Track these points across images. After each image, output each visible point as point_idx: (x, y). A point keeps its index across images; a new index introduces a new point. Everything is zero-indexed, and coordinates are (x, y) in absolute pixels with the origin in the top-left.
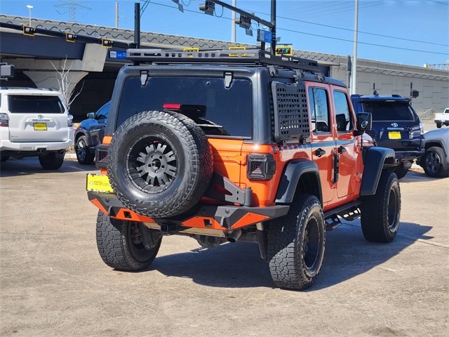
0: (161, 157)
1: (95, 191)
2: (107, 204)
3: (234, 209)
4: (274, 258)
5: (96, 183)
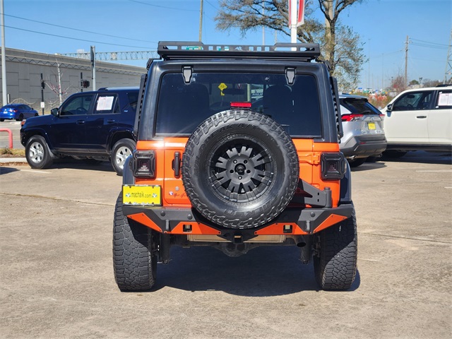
0: (245, 162)
1: (133, 204)
2: (162, 218)
3: (321, 211)
4: (333, 259)
5: (134, 195)
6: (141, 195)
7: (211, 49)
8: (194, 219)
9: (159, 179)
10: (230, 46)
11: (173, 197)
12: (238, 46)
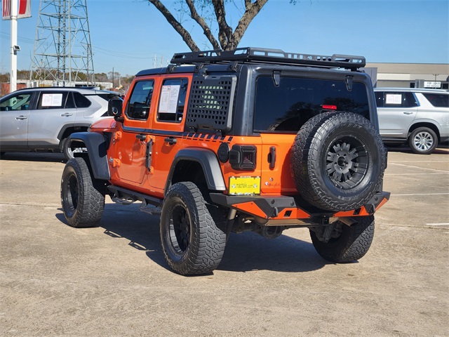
0: (345, 155)
1: (238, 194)
2: (272, 206)
5: (239, 186)
6: (245, 186)
7: (290, 57)
8: (295, 205)
9: (257, 171)
10: (304, 55)
11: (268, 187)
12: (310, 55)
